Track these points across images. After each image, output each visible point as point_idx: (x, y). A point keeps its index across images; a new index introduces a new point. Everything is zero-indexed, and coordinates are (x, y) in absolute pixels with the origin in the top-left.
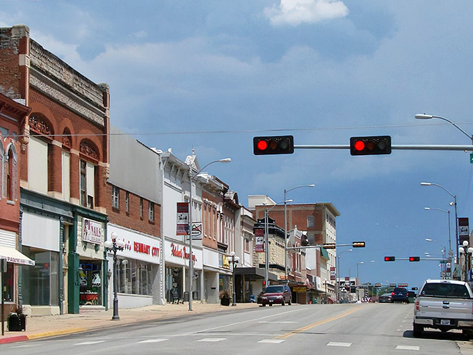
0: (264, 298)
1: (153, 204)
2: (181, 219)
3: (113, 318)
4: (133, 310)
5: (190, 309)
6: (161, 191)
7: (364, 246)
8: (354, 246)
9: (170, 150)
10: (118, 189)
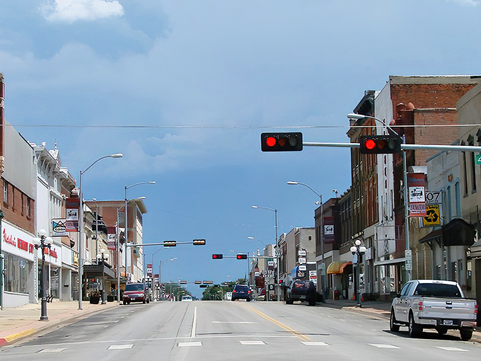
0: (125, 296)
1: (29, 199)
2: (70, 215)
3: (42, 319)
4: (18, 309)
5: (80, 308)
6: (35, 186)
7: (204, 244)
8: (194, 244)
9: (44, 144)
10: (7, 183)
